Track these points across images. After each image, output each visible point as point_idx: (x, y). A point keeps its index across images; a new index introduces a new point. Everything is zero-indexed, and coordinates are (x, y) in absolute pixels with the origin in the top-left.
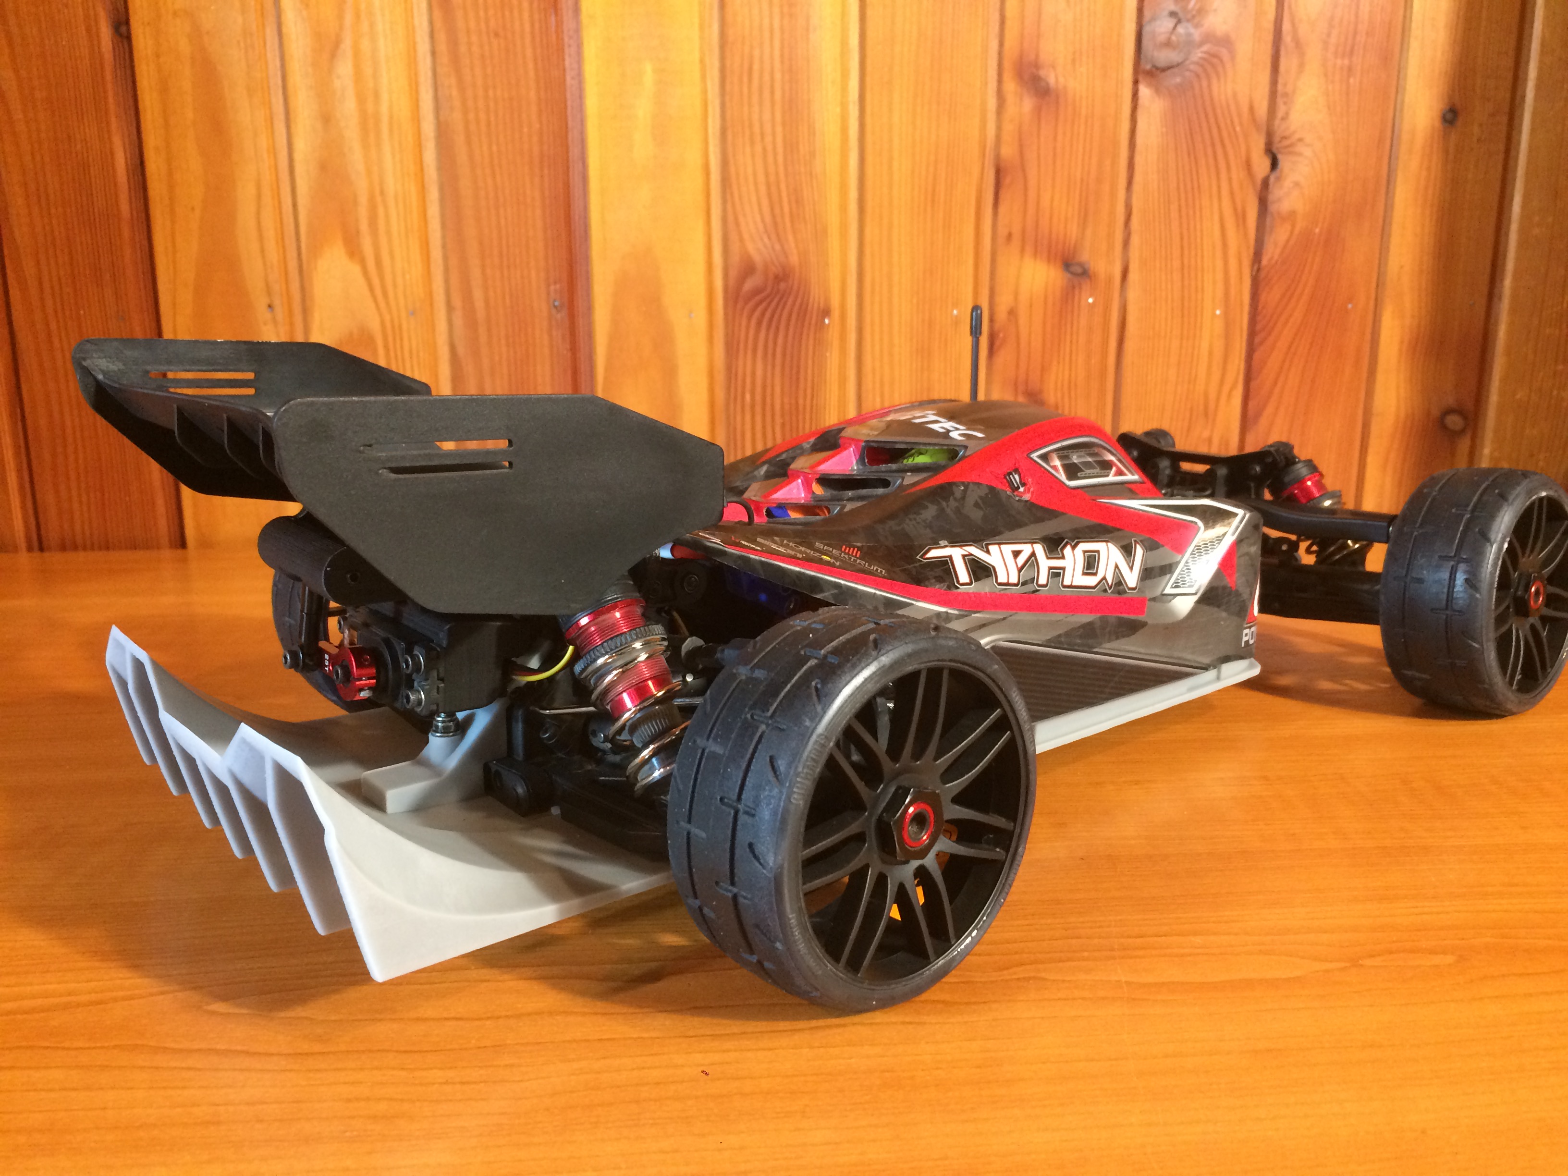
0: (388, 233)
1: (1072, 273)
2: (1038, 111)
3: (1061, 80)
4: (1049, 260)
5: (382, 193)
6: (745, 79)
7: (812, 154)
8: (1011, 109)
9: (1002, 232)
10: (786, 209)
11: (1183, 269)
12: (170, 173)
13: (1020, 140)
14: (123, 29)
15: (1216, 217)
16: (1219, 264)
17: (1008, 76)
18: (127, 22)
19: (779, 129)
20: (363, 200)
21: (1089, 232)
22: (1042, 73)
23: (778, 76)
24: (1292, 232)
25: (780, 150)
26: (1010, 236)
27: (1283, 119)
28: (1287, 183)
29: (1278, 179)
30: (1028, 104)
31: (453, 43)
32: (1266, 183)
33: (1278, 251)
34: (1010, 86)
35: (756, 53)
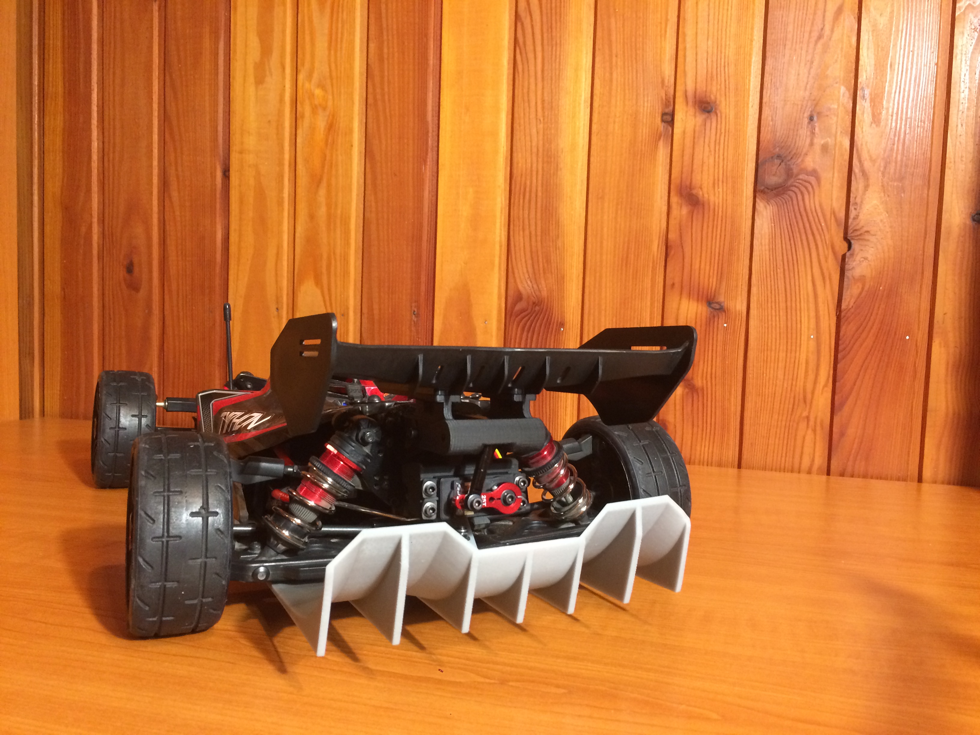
0: (335, 274)
1: (713, 308)
2: (691, 214)
3: (706, 196)
4: (698, 300)
5: (334, 254)
6: (522, 197)
7: (558, 237)
8: (675, 212)
9: (669, 282)
10: (541, 266)
11: (787, 309)
12: (240, 242)
13: (680, 230)
14: (227, 174)
15: (810, 278)
16: (812, 306)
17: (672, 194)
18: (229, 170)
19: (539, 223)
20: (325, 256)
21: (724, 284)
22: (694, 192)
23: (540, 194)
24: (863, 289)
25: (539, 233)
26: (673, 284)
27: (854, 219)
28: (858, 258)
29: (852, 255)
30: (685, 211)
31: (374, 179)
32: (844, 257)
33: (853, 301)
34: (675, 199)
35: (528, 183)
